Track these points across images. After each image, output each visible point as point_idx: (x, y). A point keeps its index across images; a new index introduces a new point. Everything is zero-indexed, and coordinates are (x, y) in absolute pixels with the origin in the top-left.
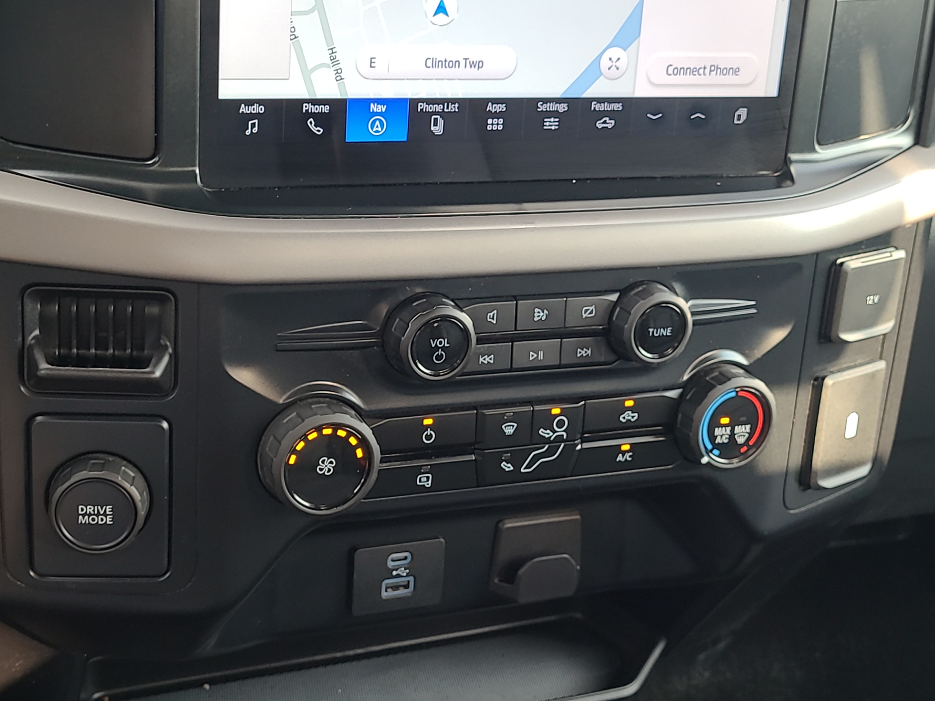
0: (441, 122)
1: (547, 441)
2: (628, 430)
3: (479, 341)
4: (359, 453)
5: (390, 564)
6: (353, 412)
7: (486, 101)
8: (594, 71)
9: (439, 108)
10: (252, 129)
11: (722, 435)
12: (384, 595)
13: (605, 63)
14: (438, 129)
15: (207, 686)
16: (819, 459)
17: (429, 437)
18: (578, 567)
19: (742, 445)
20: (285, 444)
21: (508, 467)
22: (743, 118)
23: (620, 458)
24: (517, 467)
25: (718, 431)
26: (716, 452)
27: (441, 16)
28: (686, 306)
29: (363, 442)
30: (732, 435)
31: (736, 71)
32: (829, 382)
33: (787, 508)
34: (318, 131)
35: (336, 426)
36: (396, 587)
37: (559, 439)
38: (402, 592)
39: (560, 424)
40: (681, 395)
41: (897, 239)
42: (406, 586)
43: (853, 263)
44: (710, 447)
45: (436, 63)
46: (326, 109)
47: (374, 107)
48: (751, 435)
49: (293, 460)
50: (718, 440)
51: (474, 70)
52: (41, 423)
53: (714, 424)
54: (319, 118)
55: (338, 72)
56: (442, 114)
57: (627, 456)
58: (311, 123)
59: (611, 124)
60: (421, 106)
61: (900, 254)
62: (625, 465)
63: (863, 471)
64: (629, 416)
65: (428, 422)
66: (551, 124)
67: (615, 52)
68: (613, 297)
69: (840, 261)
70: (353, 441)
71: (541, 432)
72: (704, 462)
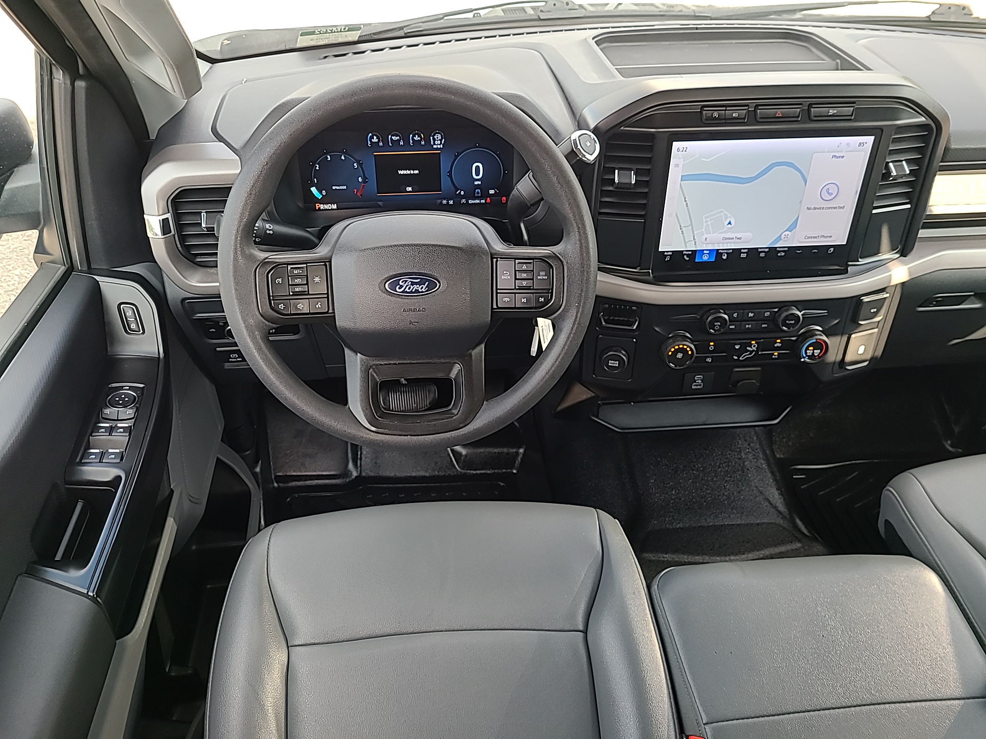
0: (726, 255)
1: (750, 351)
2: (777, 349)
3: (730, 321)
4: (690, 353)
5: (696, 379)
6: (689, 340)
7: (741, 249)
8: (779, 239)
9: (726, 251)
10: (668, 259)
11: (809, 353)
12: (693, 387)
13: (783, 236)
14: (725, 257)
15: (632, 404)
16: (848, 358)
17: (711, 348)
18: (758, 384)
19: (816, 356)
20: (668, 349)
21: (735, 358)
22: (832, 251)
23: (774, 357)
24: (739, 357)
25: (808, 351)
26: (807, 357)
27: (729, 225)
28: (800, 314)
29: (691, 349)
30: (813, 353)
31: (831, 237)
32: (853, 336)
33: (833, 374)
34: (687, 259)
35: (683, 345)
36: (697, 385)
37: (754, 351)
38: (699, 387)
39: (754, 346)
40: (797, 340)
41: (887, 290)
42: (700, 385)
43: (866, 299)
44: (805, 356)
45: (726, 239)
46: (690, 253)
47: (705, 252)
48: (820, 353)
49: (670, 353)
50: (808, 354)
51: (738, 240)
52: (601, 337)
53: (807, 349)
54: (688, 256)
55: (695, 242)
56: (726, 253)
57: (776, 357)
58: (685, 257)
59: (783, 254)
60: (720, 251)
61: (888, 295)
62: (775, 359)
63: (865, 364)
64: (778, 345)
65: (712, 344)
66: (762, 255)
67: (788, 232)
68: (776, 310)
69: (862, 298)
70: (688, 349)
71: (748, 348)
72: (802, 360)
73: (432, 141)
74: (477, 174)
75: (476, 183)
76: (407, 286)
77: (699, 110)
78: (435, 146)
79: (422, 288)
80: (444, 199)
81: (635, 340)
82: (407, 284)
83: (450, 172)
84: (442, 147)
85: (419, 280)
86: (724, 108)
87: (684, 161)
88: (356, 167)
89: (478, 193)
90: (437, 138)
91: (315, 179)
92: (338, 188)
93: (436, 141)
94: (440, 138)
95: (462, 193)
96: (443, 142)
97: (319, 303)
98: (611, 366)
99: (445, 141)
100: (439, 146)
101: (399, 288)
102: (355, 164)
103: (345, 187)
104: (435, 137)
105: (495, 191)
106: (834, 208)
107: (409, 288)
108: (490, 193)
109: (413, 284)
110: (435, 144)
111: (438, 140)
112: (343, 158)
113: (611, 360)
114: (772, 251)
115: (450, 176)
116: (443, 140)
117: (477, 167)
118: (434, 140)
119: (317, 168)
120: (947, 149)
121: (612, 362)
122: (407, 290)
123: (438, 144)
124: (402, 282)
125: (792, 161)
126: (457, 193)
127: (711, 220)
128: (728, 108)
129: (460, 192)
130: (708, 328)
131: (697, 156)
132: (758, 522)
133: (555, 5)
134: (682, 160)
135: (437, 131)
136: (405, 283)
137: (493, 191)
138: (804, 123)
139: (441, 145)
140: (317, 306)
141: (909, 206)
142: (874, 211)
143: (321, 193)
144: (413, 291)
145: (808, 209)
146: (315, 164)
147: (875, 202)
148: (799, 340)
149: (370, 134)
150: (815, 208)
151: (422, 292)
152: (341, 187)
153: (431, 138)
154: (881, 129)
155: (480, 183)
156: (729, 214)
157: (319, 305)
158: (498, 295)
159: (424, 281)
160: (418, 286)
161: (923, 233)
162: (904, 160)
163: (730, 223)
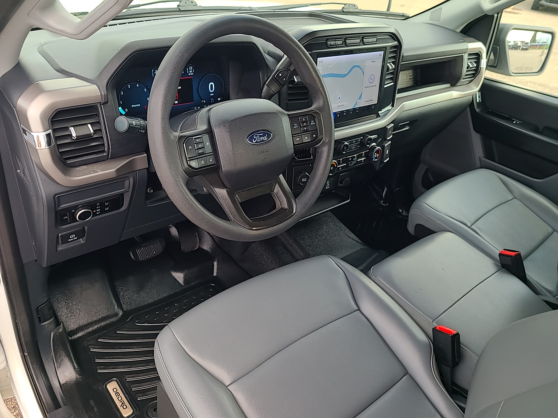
1: (354, 160)
4: (336, 166)
5: (327, 183)
7: (344, 111)
8: (356, 104)
9: (338, 113)
13: (358, 102)
14: (338, 116)
17: (341, 162)
21: (350, 165)
22: (373, 107)
25: (375, 156)
28: (372, 137)
30: (377, 156)
32: (385, 145)
35: (333, 162)
36: (327, 187)
37: (356, 160)
42: (329, 186)
44: (374, 158)
45: (339, 106)
48: (379, 155)
51: (343, 106)
53: (374, 154)
59: (358, 111)
60: (336, 113)
61: (393, 125)
62: (363, 162)
63: (388, 159)
65: (341, 160)
66: (351, 112)
67: (359, 100)
68: (362, 138)
69: (387, 127)
70: (335, 164)
71: (354, 159)
72: (373, 160)
73: (188, 72)
74: (212, 89)
75: (211, 95)
76: (258, 138)
77: (325, 41)
78: (189, 74)
79: (265, 138)
80: (195, 107)
81: (311, 165)
82: (257, 137)
83: (198, 89)
84: (193, 74)
85: (263, 134)
86: (335, 40)
87: (322, 68)
88: (146, 91)
89: (212, 101)
90: (191, 69)
91: (121, 102)
92: (135, 106)
93: (190, 71)
94: (192, 69)
95: (204, 102)
96: (193, 71)
97: (211, 159)
98: (303, 181)
99: (194, 71)
100: (191, 74)
101: (254, 140)
102: (145, 89)
103: (139, 105)
104: (189, 68)
105: (221, 98)
106: (373, 86)
107: (259, 140)
108: (218, 100)
109: (260, 136)
110: (189, 73)
111: (191, 70)
112: (138, 86)
113: (303, 178)
114: (354, 109)
115: (198, 92)
116: (194, 70)
117: (212, 85)
118: (189, 70)
119: (122, 94)
120: (403, 56)
121: (304, 179)
122: (258, 141)
123: (191, 73)
124: (255, 136)
125: (359, 65)
126: (202, 102)
127: (333, 97)
128: (337, 40)
129: (203, 101)
130: (342, 151)
131: (327, 64)
132: (357, 250)
133: (186, 3)
134: (321, 67)
135: (190, 65)
136: (256, 137)
137: (220, 98)
138: (362, 45)
139: (193, 73)
140: (210, 161)
141: (392, 84)
142: (385, 86)
143: (124, 110)
144: (261, 140)
145: (365, 87)
146: (120, 91)
147: (385, 82)
148: (370, 151)
149: (153, 70)
150: (367, 87)
151: (265, 140)
152: (137, 105)
153: (187, 69)
154: (386, 47)
155: (213, 94)
156: (339, 94)
157: (211, 160)
158: (293, 137)
159: (265, 134)
160: (263, 137)
161: (398, 96)
162: (391, 62)
163: (339, 98)
